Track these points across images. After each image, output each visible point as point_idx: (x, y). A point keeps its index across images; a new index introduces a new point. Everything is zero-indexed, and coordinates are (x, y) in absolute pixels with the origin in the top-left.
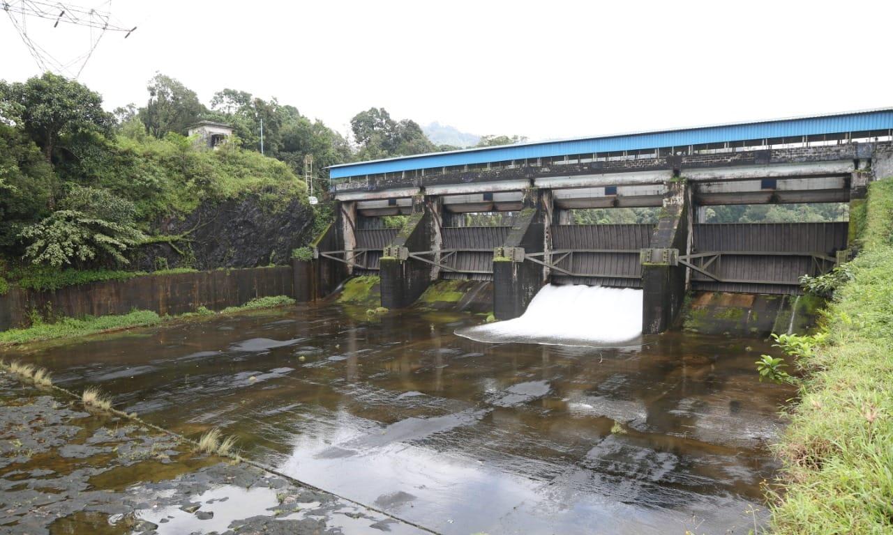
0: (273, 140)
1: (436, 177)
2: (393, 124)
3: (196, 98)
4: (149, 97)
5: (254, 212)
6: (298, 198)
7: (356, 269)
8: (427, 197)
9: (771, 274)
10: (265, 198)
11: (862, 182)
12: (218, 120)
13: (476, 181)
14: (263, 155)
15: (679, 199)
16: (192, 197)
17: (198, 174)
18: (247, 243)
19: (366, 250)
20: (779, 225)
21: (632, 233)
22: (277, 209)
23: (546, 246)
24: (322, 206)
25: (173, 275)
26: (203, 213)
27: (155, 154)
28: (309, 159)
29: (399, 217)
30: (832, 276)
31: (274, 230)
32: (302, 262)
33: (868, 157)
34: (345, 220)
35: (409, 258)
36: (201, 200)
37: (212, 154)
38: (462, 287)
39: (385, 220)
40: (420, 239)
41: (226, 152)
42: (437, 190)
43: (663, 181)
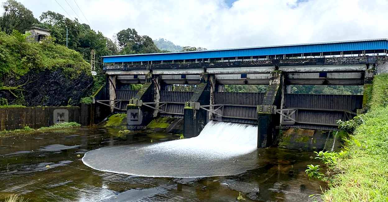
0: (74, 41)
1: (158, 65)
2: (139, 37)
3: (32, 15)
4: (4, 11)
5: (60, 77)
6: (86, 72)
7: (115, 110)
8: (153, 75)
9: (323, 120)
10: (67, 70)
11: (371, 75)
12: (43, 27)
13: (178, 68)
14: (67, 48)
15: (278, 81)
16: (25, 67)
17: (28, 55)
18: (55, 93)
19: (121, 100)
20: (328, 96)
21: (254, 97)
22: (73, 76)
23: (211, 102)
24: (98, 77)
25: (10, 108)
26: (31, 76)
27: (3, 41)
28: (93, 52)
29: (139, 84)
30: (353, 121)
31: (71, 87)
32: (86, 105)
33: (373, 63)
34: (110, 84)
35: (143, 105)
36: (30, 68)
37: (38, 45)
38: (169, 121)
39: (132, 86)
40: (148, 96)
41: (46, 44)
42: (158, 72)
43: (270, 72)
